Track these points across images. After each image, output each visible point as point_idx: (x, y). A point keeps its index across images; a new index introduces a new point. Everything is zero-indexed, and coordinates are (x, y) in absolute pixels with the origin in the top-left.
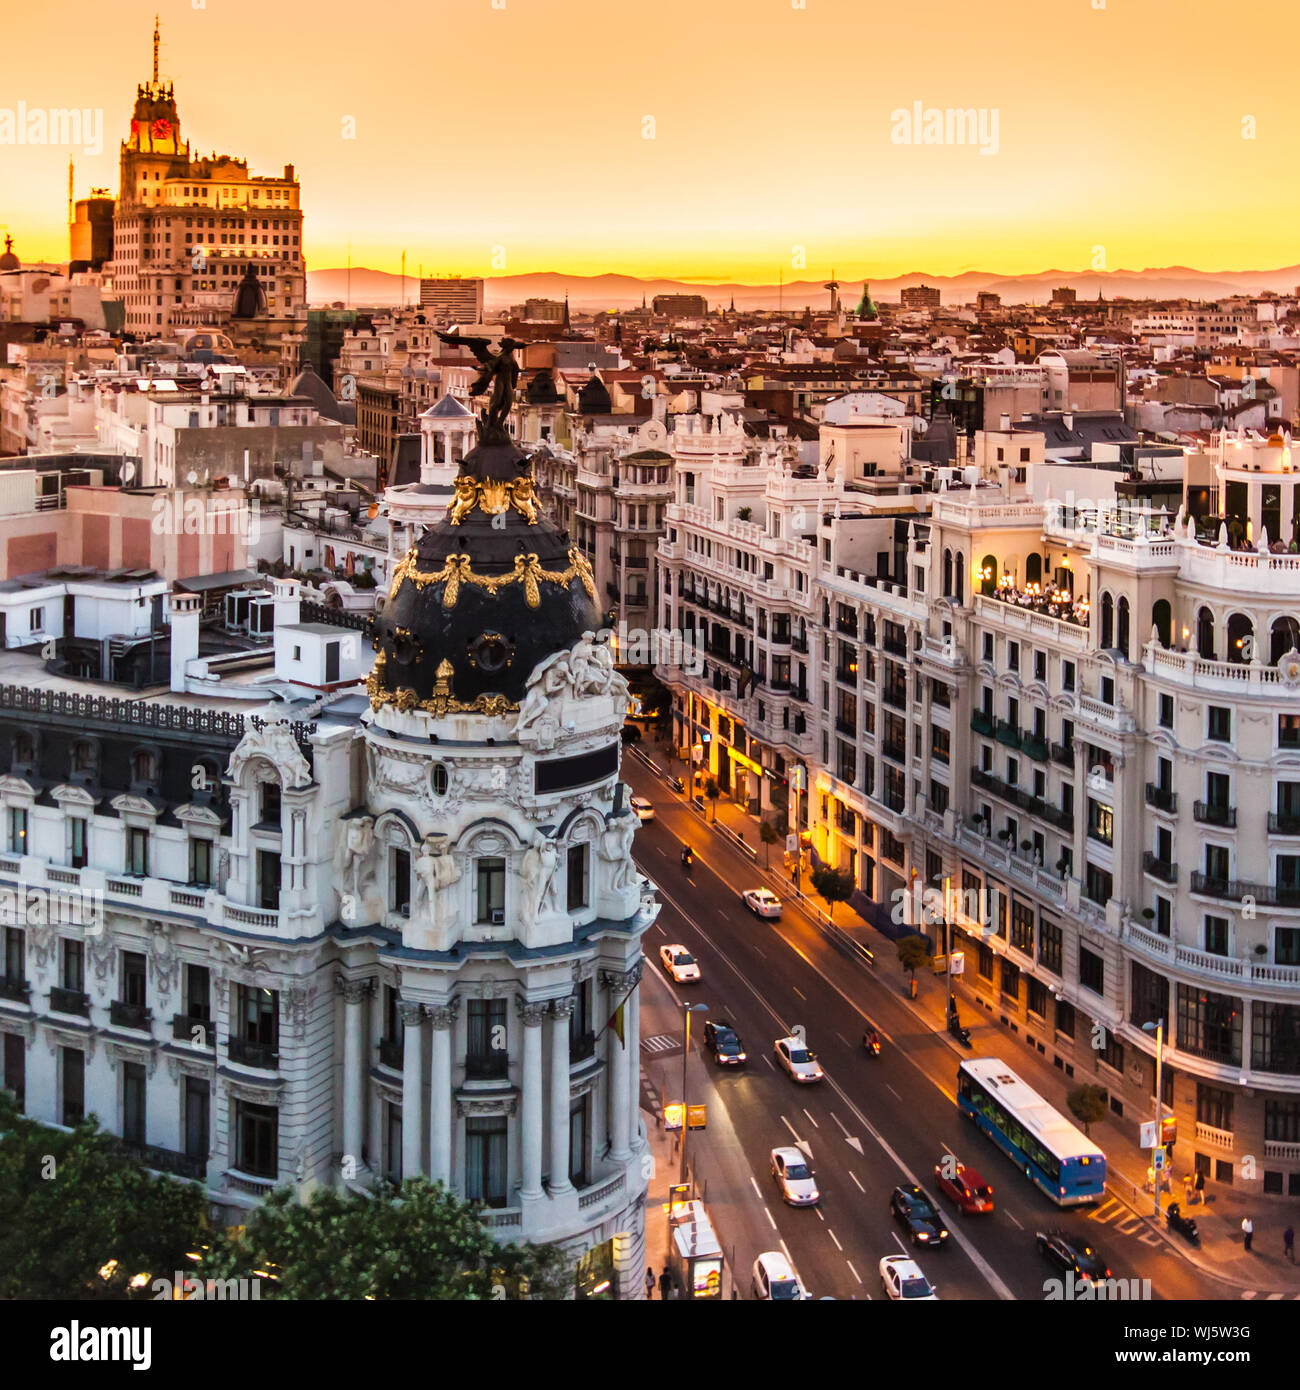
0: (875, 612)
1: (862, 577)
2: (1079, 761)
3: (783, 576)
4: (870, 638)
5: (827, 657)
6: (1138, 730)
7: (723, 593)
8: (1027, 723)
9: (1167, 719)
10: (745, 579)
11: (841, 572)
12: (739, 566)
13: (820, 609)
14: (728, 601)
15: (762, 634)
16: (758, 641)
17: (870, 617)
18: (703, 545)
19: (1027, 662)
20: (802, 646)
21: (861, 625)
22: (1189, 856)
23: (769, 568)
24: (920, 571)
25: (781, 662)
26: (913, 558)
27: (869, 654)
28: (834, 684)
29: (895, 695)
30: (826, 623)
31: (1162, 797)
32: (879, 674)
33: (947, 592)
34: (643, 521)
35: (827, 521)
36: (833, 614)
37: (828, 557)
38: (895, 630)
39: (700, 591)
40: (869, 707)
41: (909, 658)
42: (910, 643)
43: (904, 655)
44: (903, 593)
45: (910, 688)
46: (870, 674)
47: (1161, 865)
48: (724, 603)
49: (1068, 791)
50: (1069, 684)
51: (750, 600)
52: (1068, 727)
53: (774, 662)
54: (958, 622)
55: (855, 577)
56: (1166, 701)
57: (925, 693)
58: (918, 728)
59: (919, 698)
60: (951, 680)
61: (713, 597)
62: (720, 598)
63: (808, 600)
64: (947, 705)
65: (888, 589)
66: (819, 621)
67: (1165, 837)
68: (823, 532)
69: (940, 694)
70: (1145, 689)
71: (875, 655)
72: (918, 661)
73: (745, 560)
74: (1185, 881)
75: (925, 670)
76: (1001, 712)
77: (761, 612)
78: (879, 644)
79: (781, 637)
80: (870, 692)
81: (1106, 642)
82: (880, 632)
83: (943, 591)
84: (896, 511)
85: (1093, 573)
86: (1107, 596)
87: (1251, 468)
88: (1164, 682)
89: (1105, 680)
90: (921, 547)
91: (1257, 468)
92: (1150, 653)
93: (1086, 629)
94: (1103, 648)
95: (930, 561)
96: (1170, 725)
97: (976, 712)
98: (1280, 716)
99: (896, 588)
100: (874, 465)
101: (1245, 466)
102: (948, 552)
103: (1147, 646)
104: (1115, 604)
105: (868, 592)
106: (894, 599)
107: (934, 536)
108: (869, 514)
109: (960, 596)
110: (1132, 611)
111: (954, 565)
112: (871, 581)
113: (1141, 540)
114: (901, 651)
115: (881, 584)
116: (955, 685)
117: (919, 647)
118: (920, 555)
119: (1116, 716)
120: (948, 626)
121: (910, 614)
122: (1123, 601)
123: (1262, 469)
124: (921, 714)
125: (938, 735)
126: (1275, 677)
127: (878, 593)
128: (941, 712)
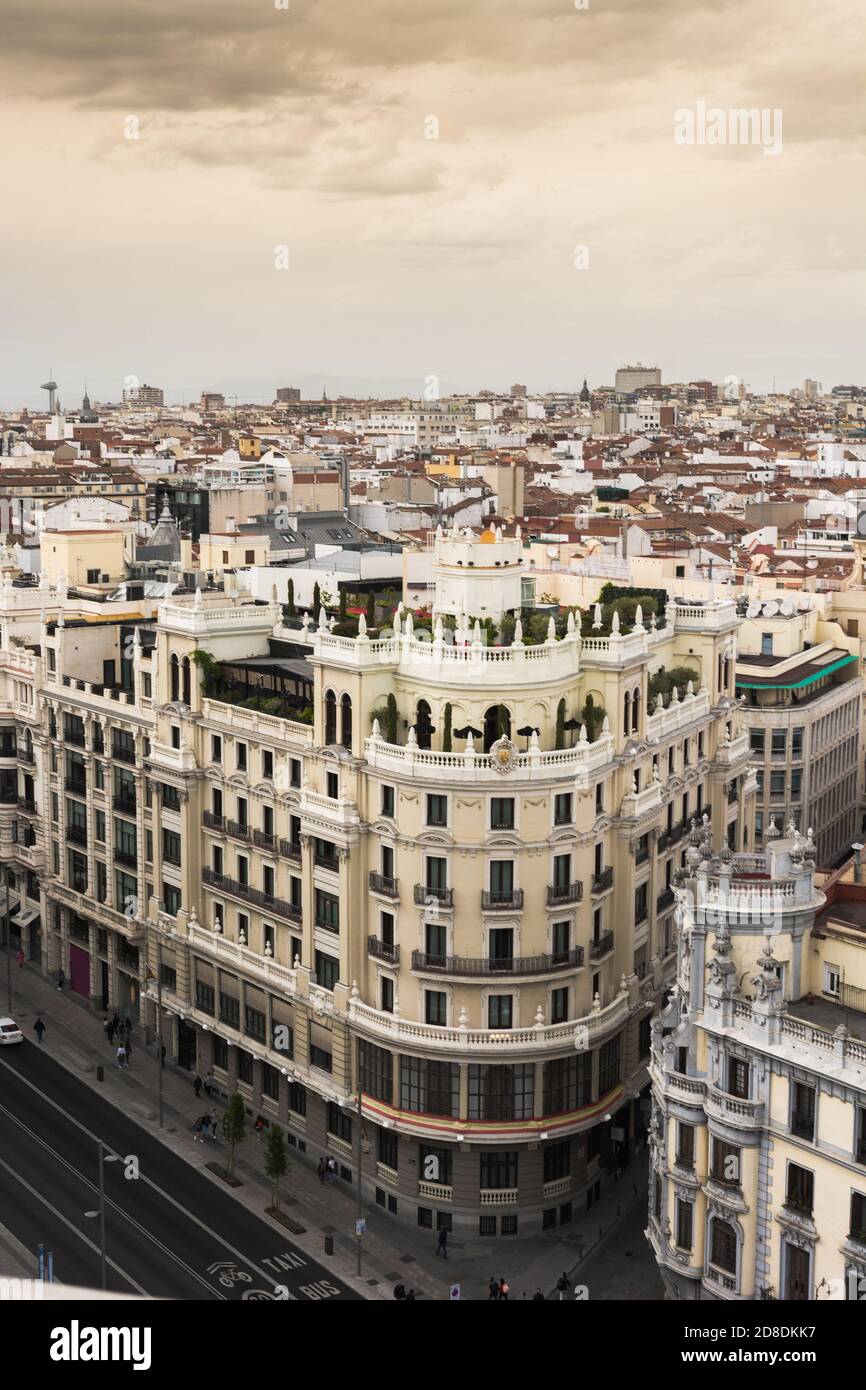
0: (102, 720)
1: (88, 687)
2: (306, 854)
3: (7, 688)
4: (99, 747)
5: (54, 769)
6: (361, 821)
8: (255, 821)
9: (388, 809)
11: (67, 681)
13: (45, 720)
17: (97, 725)
19: (255, 759)
20: (28, 758)
21: (89, 734)
22: (410, 937)
24: (147, 677)
25: (7, 775)
26: (140, 665)
27: (97, 762)
28: (63, 795)
29: (125, 801)
30: (53, 733)
31: (385, 883)
32: (109, 782)
33: (175, 698)
35: (51, 631)
36: (60, 725)
37: (52, 667)
38: (123, 736)
40: (99, 814)
41: (139, 764)
42: (139, 749)
43: (133, 762)
44: (131, 700)
45: (140, 795)
46: (99, 783)
47: (385, 946)
49: (296, 883)
50: (295, 780)
52: (295, 823)
54: (185, 724)
55: (81, 687)
56: (388, 793)
57: (155, 798)
58: (149, 833)
59: (149, 804)
60: (180, 784)
63: (34, 711)
64: (177, 808)
65: (115, 696)
66: (46, 731)
67: (387, 920)
68: (46, 642)
69: (171, 798)
70: (367, 781)
71: (104, 763)
72: (147, 767)
74: (407, 960)
75: (155, 776)
76: (230, 812)
78: (108, 753)
79: (6, 751)
80: (100, 800)
81: (330, 738)
82: (108, 740)
83: (171, 696)
84: (121, 618)
85: (317, 672)
86: (330, 694)
87: (465, 564)
88: (385, 774)
89: (330, 775)
90: (147, 653)
91: (471, 564)
92: (372, 747)
93: (310, 727)
94: (327, 744)
95: (157, 667)
96: (391, 815)
97: (206, 814)
98: (493, 799)
99: (123, 696)
100: (98, 571)
101: (460, 563)
102: (174, 657)
103: (369, 741)
104: (338, 701)
105: (95, 700)
106: (120, 706)
107: (160, 641)
108: (94, 621)
109: (187, 700)
110: (355, 708)
111: (181, 670)
112: (97, 690)
113: (362, 638)
114: (130, 758)
115: (107, 692)
116: (184, 789)
117: (147, 752)
118: (146, 661)
119: (341, 809)
120: (176, 731)
121: (138, 721)
122: (346, 698)
123: (475, 565)
124: (151, 819)
125: (169, 839)
126: (488, 764)
127: (105, 701)
128: (172, 816)
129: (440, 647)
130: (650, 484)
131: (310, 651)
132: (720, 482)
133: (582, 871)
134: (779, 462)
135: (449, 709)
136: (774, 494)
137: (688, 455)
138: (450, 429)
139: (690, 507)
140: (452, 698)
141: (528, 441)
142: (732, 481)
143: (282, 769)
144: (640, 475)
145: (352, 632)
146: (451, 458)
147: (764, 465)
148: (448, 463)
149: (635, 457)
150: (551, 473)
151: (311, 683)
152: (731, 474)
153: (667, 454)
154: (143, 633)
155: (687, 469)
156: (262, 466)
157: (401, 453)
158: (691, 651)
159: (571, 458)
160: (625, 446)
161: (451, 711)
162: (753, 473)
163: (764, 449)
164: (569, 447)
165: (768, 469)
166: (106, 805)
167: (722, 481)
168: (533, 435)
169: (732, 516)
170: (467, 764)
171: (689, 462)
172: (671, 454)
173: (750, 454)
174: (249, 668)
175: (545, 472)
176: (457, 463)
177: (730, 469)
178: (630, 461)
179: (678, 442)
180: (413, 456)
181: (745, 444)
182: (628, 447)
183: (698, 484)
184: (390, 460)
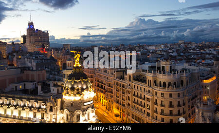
1: (119, 79)
2: (146, 100)
4: (120, 86)
5: (115, 88)
8: (139, 95)
9: (156, 94)
11: (116, 78)
16: (107, 87)
17: (120, 83)
19: (139, 88)
20: (112, 87)
22: (159, 111)
23: (108, 78)
24: (126, 78)
25: (109, 89)
26: (125, 76)
27: (120, 88)
28: (116, 92)
30: (115, 84)
31: (156, 103)
33: (129, 80)
37: (115, 76)
38: (123, 85)
40: (120, 94)
42: (125, 86)
43: (124, 88)
45: (125, 92)
46: (120, 90)
47: (156, 112)
49: (144, 103)
50: (144, 91)
52: (144, 96)
56: (156, 92)
57: (127, 92)
62: (102, 82)
64: (130, 94)
67: (156, 108)
68: (114, 73)
70: (153, 91)
72: (126, 88)
74: (159, 114)
76: (136, 94)
77: (107, 83)
79: (109, 86)
80: (120, 92)
81: (149, 86)
85: (147, 77)
88: (156, 90)
89: (149, 90)
92: (154, 87)
93: (146, 84)
97: (133, 94)
98: (169, 94)
99: (123, 80)
102: (129, 75)
104: (150, 81)
109: (131, 80)
110: (152, 82)
111: (130, 77)
113: (152, 73)
115: (121, 79)
119: (150, 94)
120: (130, 84)
121: (125, 83)
124: (126, 95)
125: (129, 97)
129: (162, 74)
133: (181, 103)
143: (143, 89)
151: (146, 79)
154: (126, 73)
170: (166, 89)
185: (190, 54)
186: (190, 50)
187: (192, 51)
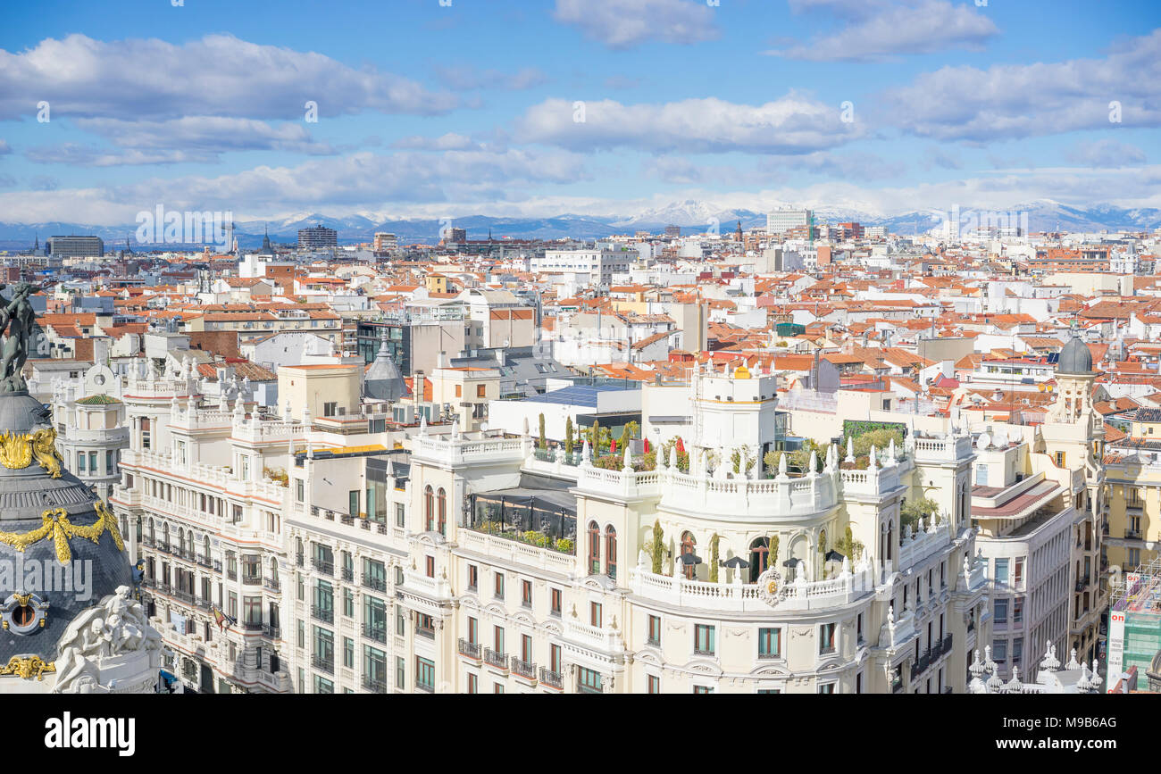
0: (352, 548)
1: (337, 517)
2: (568, 683)
3: (254, 519)
4: (348, 575)
5: (301, 596)
6: (625, 650)
7: (186, 537)
8: (513, 649)
9: (654, 639)
10: (210, 521)
11: (315, 511)
12: (203, 509)
13: (292, 549)
14: (192, 545)
15: (232, 576)
16: (229, 584)
17: (347, 555)
18: (163, 488)
19: (513, 589)
20: (274, 584)
21: (338, 562)
23: (238, 511)
24: (400, 508)
25: (254, 602)
26: (392, 495)
27: (347, 590)
28: (310, 623)
29: (376, 631)
30: (301, 562)
32: (358, 609)
33: (429, 528)
34: (93, 468)
35: (300, 462)
36: (308, 553)
37: (301, 496)
38: (375, 565)
39: (160, 536)
40: (347, 642)
41: (391, 591)
42: (391, 578)
43: (384, 590)
44: (383, 529)
45: (391, 623)
46: (348, 611)
48: (187, 547)
50: (556, 608)
51: (216, 543)
52: (556, 651)
53: (245, 603)
54: (441, 554)
55: (330, 516)
56: (654, 622)
57: (407, 626)
58: (399, 660)
59: (401, 632)
60: (435, 612)
61: (175, 541)
62: (182, 542)
63: (281, 541)
64: (432, 637)
65: (366, 526)
66: (292, 559)
68: (294, 473)
69: (426, 625)
70: (632, 610)
71: (354, 591)
72: (400, 596)
73: (209, 503)
75: (407, 604)
76: (486, 640)
77: (230, 553)
78: (358, 580)
79: (252, 577)
80: (348, 628)
81: (592, 570)
82: (358, 569)
83: (424, 526)
84: (366, 450)
85: (580, 503)
86: (594, 524)
87: (724, 399)
88: (651, 603)
89: (594, 604)
90: (400, 484)
91: (730, 399)
92: (638, 577)
93: (572, 557)
94: (590, 574)
95: (412, 498)
96: (658, 644)
97: (461, 641)
98: (760, 630)
99: (374, 526)
100: (334, 405)
101: (718, 397)
102: (429, 488)
103: (634, 570)
104: (602, 532)
105: (345, 529)
106: (372, 534)
107: (415, 472)
108: (341, 452)
109: (442, 531)
110: (620, 538)
111: (436, 502)
112: (347, 519)
113: (627, 471)
114: (379, 585)
115: (357, 522)
116: (440, 617)
117: (400, 580)
118: (399, 492)
119: (607, 638)
120: (430, 561)
121: (391, 550)
122: (610, 528)
123: (735, 399)
124: (403, 646)
125: (421, 665)
126: (755, 594)
127: (356, 530)
128: (425, 643)
129: (704, 479)
130: (822, 320)
131: (574, 483)
132: (889, 319)
134: (943, 299)
135: (716, 540)
136: (943, 329)
137: (852, 292)
138: (621, 268)
139: (866, 342)
140: (720, 529)
141: (698, 279)
142: (899, 317)
143: (542, 597)
144: (811, 311)
145: (618, 466)
146: (637, 296)
147: (928, 301)
148: (634, 300)
149: (802, 293)
150: (728, 309)
151: (575, 514)
152: (898, 311)
153: (832, 291)
154: (396, 466)
155: (855, 307)
156: (461, 303)
157: (580, 292)
158: (931, 483)
159: (745, 295)
160: (791, 283)
161: (718, 541)
162: (920, 309)
163: (925, 286)
164: (742, 284)
165: (933, 305)
166: (356, 633)
167: (892, 317)
168: (701, 273)
169: (906, 350)
170: (732, 595)
171: (854, 299)
172: (836, 291)
173: (910, 291)
174: (505, 498)
175: (721, 308)
176: (643, 300)
177: (897, 305)
178: (799, 298)
179: (842, 280)
180: (592, 293)
181: (906, 281)
182: (793, 284)
183: (867, 320)
184: (570, 298)
185: (860, 318)
186: (863, 286)
187: (872, 294)
